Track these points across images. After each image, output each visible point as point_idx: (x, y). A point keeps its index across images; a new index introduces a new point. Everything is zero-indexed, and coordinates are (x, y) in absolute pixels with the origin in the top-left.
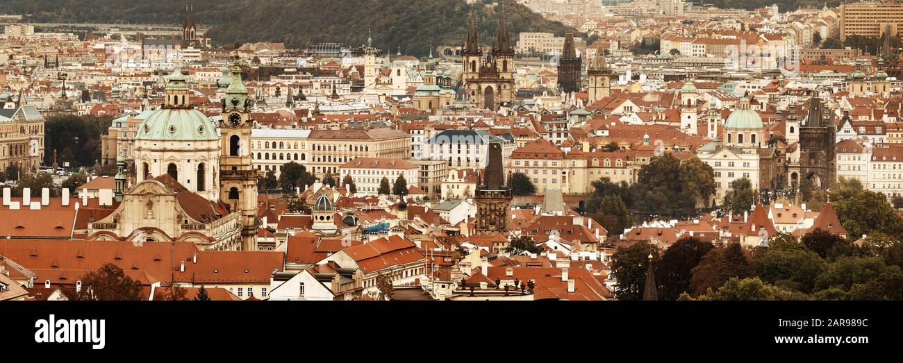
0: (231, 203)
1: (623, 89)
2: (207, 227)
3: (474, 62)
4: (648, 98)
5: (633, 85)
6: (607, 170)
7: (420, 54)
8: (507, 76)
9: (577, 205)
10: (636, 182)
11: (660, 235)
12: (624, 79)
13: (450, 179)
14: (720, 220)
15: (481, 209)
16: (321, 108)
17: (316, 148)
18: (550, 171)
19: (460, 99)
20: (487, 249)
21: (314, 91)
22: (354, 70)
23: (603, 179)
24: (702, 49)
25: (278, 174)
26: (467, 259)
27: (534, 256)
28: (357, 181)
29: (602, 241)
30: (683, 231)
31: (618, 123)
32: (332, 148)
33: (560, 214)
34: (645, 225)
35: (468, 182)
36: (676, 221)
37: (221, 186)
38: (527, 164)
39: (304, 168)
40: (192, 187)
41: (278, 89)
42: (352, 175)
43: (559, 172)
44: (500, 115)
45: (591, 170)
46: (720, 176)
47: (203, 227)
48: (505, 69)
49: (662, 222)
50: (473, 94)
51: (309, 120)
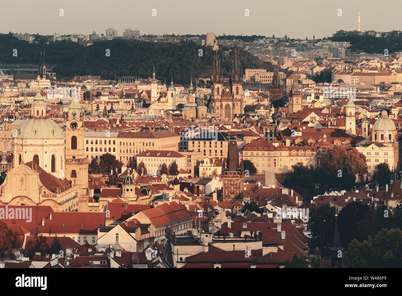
0: (72, 179)
1: (309, 105)
2: (58, 195)
3: (218, 88)
4: (325, 111)
5: (315, 103)
6: (301, 158)
7: (184, 83)
8: (239, 97)
9: (283, 181)
10: (319, 165)
11: (335, 200)
12: (310, 99)
13: (205, 164)
14: (371, 190)
15: (225, 184)
16: (125, 118)
17: (122, 144)
18: (266, 159)
19: (210, 112)
20: (230, 210)
21: (120, 107)
22: (144, 93)
23: (299, 163)
24: (357, 79)
25: (99, 161)
26: (218, 217)
27: (259, 215)
28: (147, 165)
29: (300, 205)
30: (349, 198)
31: (307, 127)
32: (132, 144)
33: (274, 187)
34: (326, 194)
35: (216, 166)
36: (345, 191)
37: (66, 168)
38: (252, 154)
39: (114, 157)
40: (48, 170)
41: (98, 105)
42: (144, 161)
43: (272, 159)
44: (235, 122)
45: (291, 158)
46: (370, 161)
47: (55, 196)
48: (237, 93)
49: (336, 192)
50: (218, 109)
51: (118, 126)
